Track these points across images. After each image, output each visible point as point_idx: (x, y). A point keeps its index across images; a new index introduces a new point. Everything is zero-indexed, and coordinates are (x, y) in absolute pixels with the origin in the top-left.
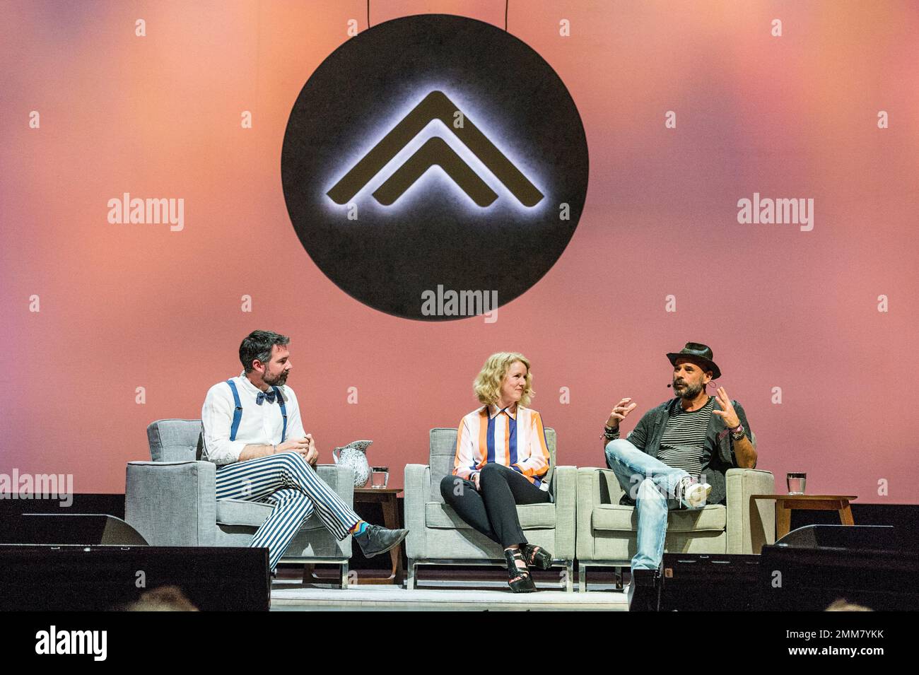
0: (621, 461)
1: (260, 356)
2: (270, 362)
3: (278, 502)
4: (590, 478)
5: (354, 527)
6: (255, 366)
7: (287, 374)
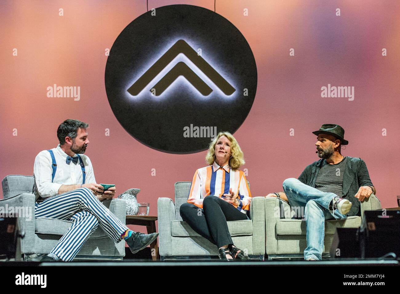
0: (293, 191)
1: (70, 135)
2: (76, 138)
3: (76, 220)
4: (273, 203)
5: (124, 233)
6: (67, 141)
7: (86, 146)
